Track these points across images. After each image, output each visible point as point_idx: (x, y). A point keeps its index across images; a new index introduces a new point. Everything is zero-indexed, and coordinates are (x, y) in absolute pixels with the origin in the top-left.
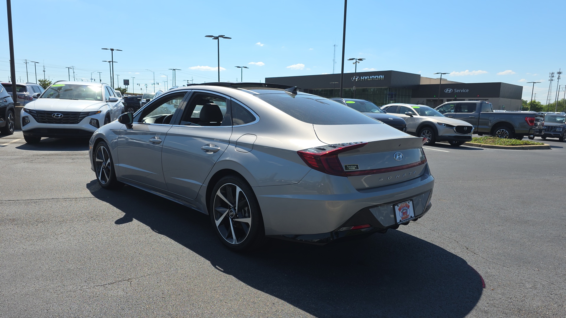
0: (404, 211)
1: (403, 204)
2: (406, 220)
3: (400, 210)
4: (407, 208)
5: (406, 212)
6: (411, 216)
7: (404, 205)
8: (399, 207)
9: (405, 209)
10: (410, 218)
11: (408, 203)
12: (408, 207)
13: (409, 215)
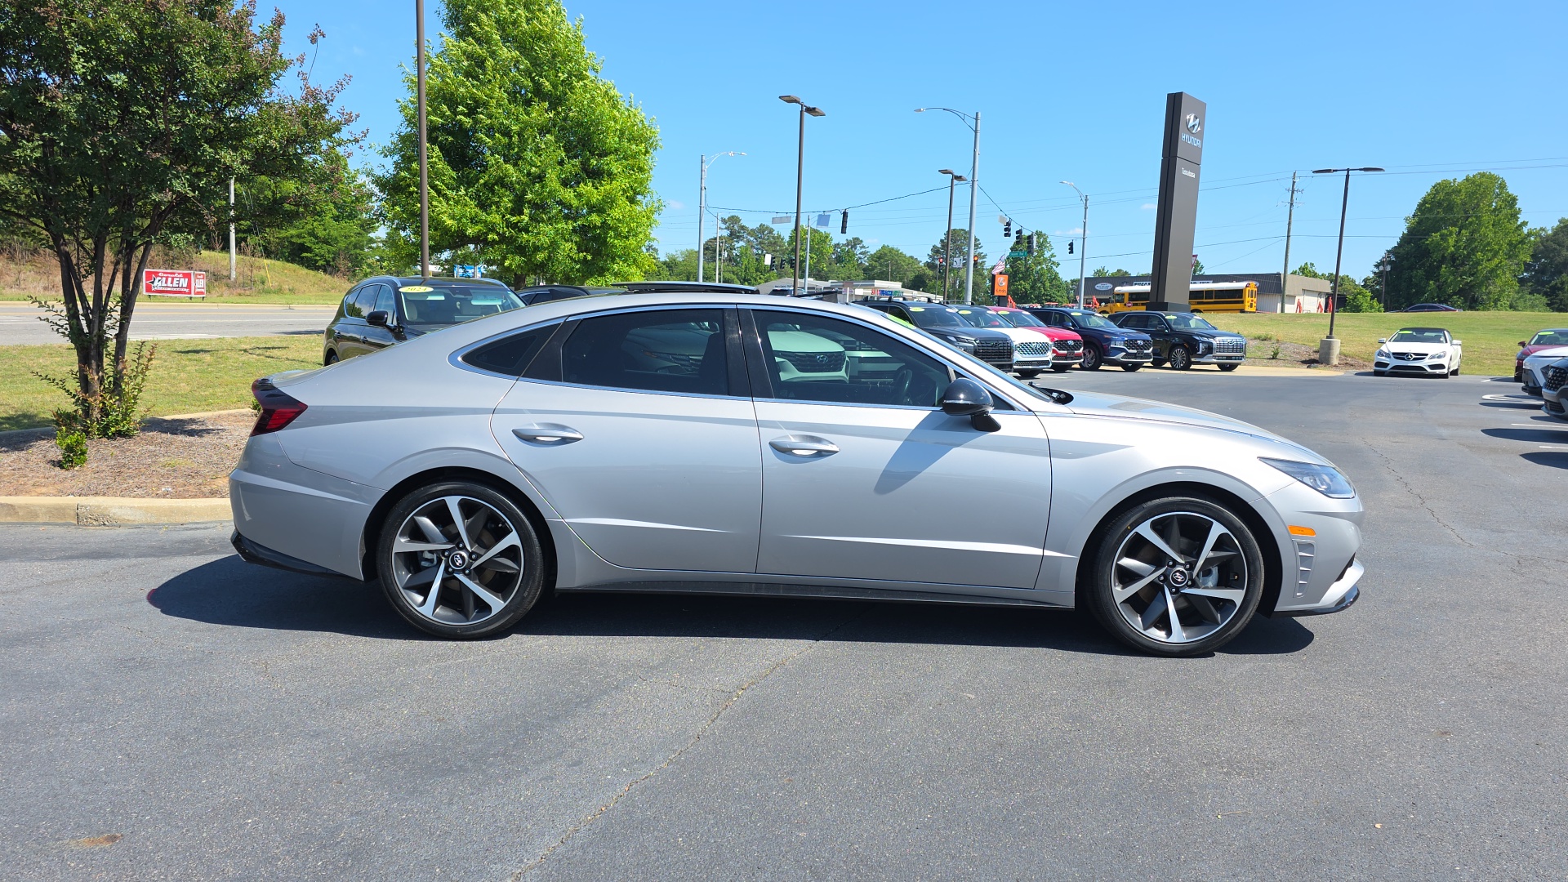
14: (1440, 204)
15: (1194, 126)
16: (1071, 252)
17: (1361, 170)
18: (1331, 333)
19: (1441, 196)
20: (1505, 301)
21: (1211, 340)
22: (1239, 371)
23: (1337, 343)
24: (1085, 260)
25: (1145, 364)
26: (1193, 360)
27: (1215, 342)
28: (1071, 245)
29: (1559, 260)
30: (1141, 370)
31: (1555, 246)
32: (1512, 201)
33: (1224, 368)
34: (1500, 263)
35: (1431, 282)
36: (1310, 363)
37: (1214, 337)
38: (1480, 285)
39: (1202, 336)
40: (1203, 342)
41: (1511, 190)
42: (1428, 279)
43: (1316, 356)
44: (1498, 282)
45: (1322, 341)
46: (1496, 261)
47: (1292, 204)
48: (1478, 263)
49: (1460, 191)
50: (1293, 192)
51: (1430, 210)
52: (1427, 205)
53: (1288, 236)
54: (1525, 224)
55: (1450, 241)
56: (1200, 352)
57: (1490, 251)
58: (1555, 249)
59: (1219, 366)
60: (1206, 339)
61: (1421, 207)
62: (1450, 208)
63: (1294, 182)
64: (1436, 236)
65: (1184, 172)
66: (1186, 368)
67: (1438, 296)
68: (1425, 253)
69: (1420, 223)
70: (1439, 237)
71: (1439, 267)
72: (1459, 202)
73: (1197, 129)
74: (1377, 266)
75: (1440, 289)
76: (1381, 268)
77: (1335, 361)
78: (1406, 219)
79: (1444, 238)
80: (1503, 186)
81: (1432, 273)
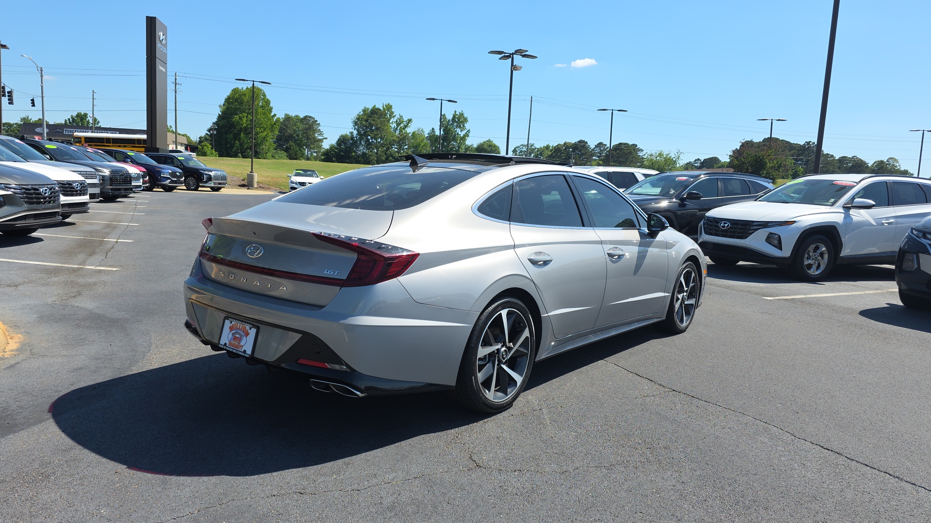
0: (237, 335)
1: (240, 325)
2: (233, 349)
3: (231, 329)
4: (243, 334)
5: (240, 340)
6: (245, 352)
7: (240, 327)
8: (231, 325)
9: (240, 334)
10: (241, 352)
11: (248, 328)
12: (247, 334)
13: (242, 346)
14: (236, 100)
15: (162, 40)
16: (33, 105)
17: (260, 82)
18: (252, 170)
19: (237, 96)
20: (270, 154)
21: (210, 173)
22: (223, 191)
23: (256, 175)
24: (45, 112)
25: (179, 188)
26: (200, 184)
27: (212, 174)
28: (33, 100)
29: (287, 134)
30: (175, 191)
31: (284, 127)
32: (268, 102)
33: (214, 189)
34: (267, 134)
35: (237, 142)
36: (243, 186)
37: (211, 171)
38: (260, 144)
39: (205, 171)
40: (206, 174)
41: (268, 97)
42: (235, 140)
43: (245, 183)
44: (267, 144)
45: (248, 174)
46: (266, 133)
47: (176, 92)
48: (257, 134)
49: (246, 94)
50: (176, 85)
51: (232, 103)
52: (231, 100)
53: (176, 110)
54: (275, 115)
55: (244, 120)
56: (205, 180)
57: (262, 127)
58: (285, 129)
59: (211, 189)
60: (207, 173)
61: (227, 100)
62: (241, 103)
63: (176, 79)
64: (236, 117)
65: (160, 68)
66: (196, 189)
67: (240, 150)
68: (232, 125)
69: (228, 109)
70: (238, 118)
71: (240, 134)
72: (246, 100)
73: (164, 42)
74: (209, 130)
75: (241, 146)
76: (211, 132)
77: (256, 186)
78: (220, 106)
79: (240, 118)
80: (264, 95)
81: (237, 136)
